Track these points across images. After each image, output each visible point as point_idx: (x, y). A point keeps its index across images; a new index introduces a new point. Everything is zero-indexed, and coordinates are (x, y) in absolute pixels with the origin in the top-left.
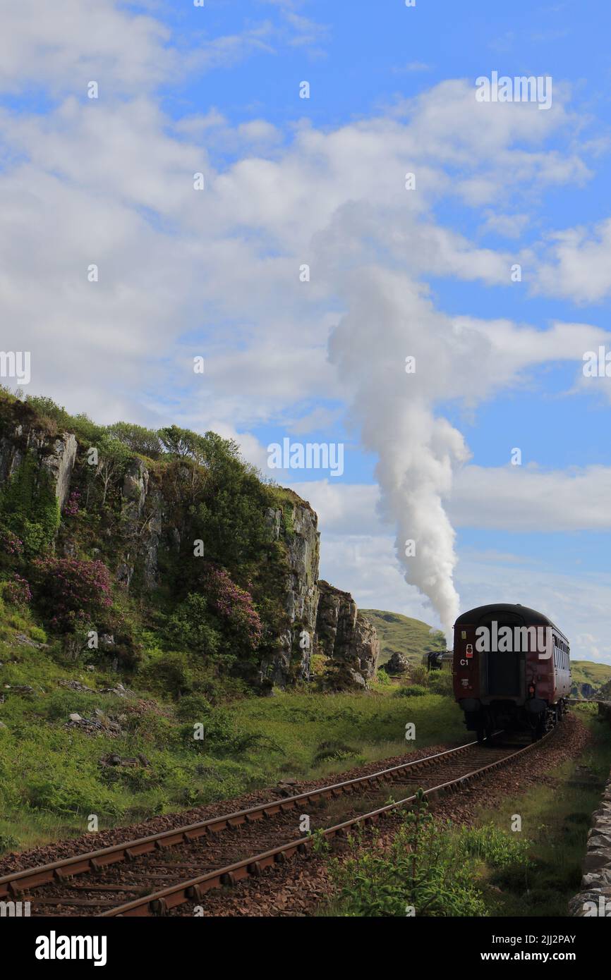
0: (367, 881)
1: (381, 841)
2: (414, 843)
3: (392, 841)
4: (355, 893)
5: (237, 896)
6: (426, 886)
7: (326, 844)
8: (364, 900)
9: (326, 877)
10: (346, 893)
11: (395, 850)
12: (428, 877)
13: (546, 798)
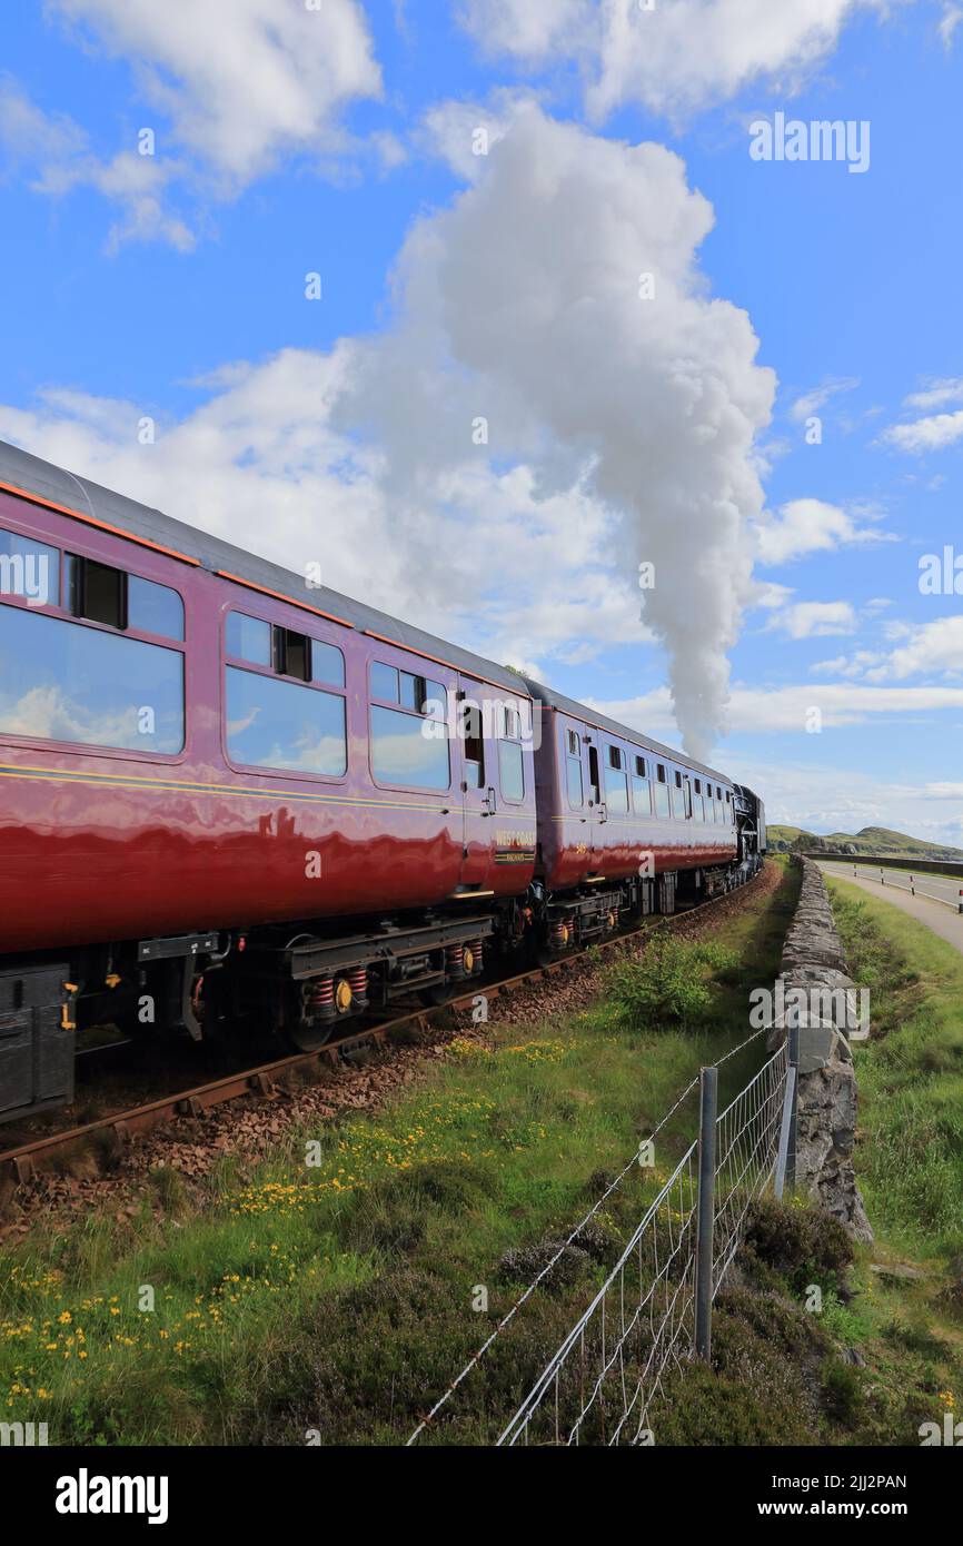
0: (627, 980)
1: (636, 954)
2: (660, 955)
3: (644, 953)
4: (618, 989)
5: (535, 992)
6: (669, 984)
7: (599, 956)
8: (625, 994)
9: (598, 979)
10: (613, 990)
11: (646, 960)
12: (670, 977)
13: (753, 921)
